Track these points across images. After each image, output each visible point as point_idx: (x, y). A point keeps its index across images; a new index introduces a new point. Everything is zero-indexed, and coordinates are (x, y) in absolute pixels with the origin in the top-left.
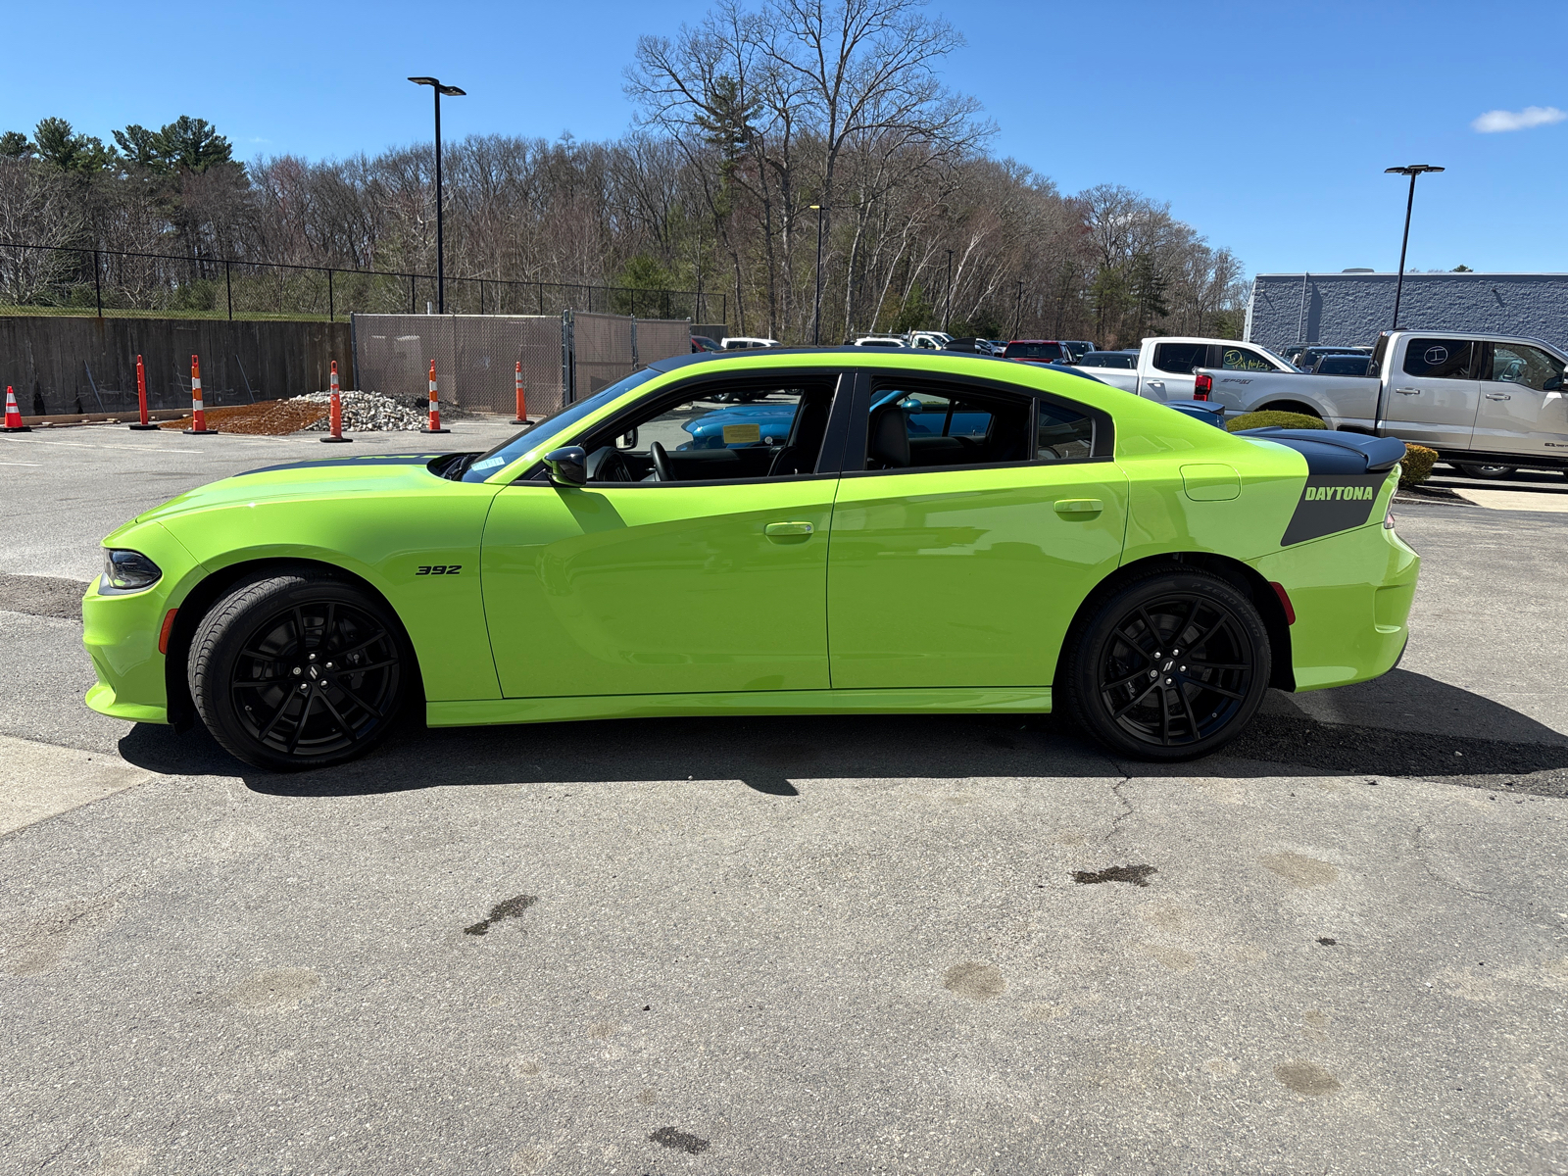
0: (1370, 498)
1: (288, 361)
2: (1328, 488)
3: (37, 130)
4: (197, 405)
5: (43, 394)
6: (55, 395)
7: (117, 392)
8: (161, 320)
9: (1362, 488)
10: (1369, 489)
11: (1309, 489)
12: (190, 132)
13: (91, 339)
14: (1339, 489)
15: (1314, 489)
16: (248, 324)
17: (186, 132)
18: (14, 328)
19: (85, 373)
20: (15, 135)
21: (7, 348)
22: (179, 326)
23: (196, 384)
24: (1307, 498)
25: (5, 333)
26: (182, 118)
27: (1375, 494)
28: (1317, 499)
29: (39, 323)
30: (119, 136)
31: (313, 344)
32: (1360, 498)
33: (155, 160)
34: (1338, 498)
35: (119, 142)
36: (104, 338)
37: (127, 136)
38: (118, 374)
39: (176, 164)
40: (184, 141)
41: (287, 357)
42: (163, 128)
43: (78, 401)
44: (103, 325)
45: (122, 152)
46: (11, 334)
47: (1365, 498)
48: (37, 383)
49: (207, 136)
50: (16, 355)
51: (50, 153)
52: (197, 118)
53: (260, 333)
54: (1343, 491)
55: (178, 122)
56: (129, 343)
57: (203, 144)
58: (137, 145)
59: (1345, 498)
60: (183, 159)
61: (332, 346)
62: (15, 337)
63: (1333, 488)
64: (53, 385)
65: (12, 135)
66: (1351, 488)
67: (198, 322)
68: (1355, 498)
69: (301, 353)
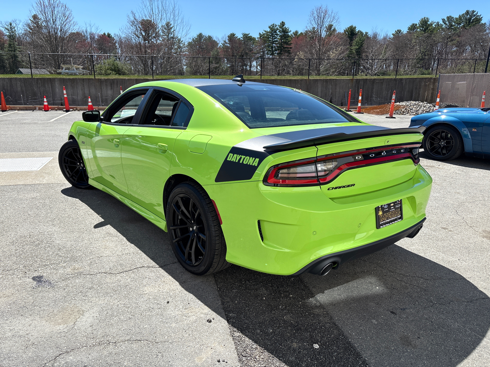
0: (256, 165)
1: (414, 91)
2: (238, 155)
3: (419, 22)
4: (359, 105)
5: (332, 101)
6: (335, 101)
7: (354, 101)
8: (371, 79)
9: (254, 158)
10: (257, 160)
11: (230, 154)
12: (468, 16)
13: (349, 85)
14: (243, 157)
15: (232, 155)
16: (401, 79)
17: (467, 15)
18: (327, 82)
19: (345, 95)
20: (414, 24)
21: (325, 88)
22: (377, 80)
23: (360, 98)
24: (228, 159)
25: (325, 83)
26: (467, 11)
27: (259, 163)
28: (232, 160)
29: (334, 81)
30: (443, 20)
31: (426, 85)
32: (251, 164)
33: (454, 26)
34: (241, 162)
35: (443, 22)
36: (352, 85)
37: (446, 20)
38: (355, 95)
39: (461, 27)
40: (466, 19)
41: (414, 90)
42: (460, 15)
43: (342, 103)
44: (353, 81)
45: (444, 26)
46: (326, 84)
47: (253, 165)
48: (331, 98)
49: (474, 16)
50: (327, 89)
51: (422, 29)
52: (472, 10)
53: (405, 82)
54: (244, 158)
55: (466, 12)
56: (360, 86)
57: (472, 19)
58: (449, 22)
59: (244, 163)
60: (464, 25)
61: (433, 86)
62: (327, 85)
63: (240, 156)
64: (335, 98)
65: (413, 24)
66: (248, 157)
67: (384, 79)
68: (248, 164)
69: (420, 88)
